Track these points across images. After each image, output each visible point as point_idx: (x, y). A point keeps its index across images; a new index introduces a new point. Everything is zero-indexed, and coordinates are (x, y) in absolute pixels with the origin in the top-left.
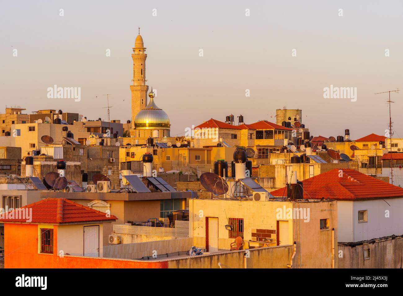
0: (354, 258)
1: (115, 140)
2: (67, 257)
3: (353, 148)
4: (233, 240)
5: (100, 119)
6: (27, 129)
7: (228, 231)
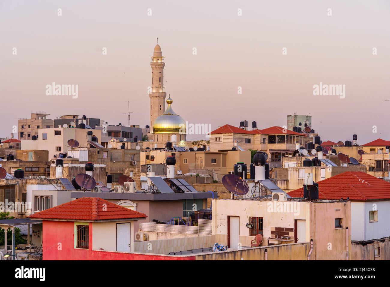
0: (365, 255)
1: (135, 144)
2: (101, 252)
3: (361, 152)
4: (254, 237)
5: (120, 124)
6: (54, 133)
7: (248, 229)
